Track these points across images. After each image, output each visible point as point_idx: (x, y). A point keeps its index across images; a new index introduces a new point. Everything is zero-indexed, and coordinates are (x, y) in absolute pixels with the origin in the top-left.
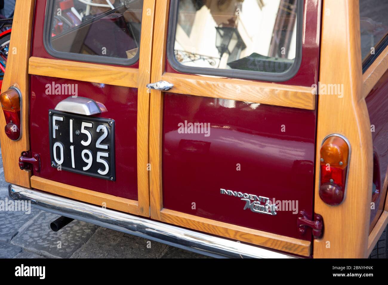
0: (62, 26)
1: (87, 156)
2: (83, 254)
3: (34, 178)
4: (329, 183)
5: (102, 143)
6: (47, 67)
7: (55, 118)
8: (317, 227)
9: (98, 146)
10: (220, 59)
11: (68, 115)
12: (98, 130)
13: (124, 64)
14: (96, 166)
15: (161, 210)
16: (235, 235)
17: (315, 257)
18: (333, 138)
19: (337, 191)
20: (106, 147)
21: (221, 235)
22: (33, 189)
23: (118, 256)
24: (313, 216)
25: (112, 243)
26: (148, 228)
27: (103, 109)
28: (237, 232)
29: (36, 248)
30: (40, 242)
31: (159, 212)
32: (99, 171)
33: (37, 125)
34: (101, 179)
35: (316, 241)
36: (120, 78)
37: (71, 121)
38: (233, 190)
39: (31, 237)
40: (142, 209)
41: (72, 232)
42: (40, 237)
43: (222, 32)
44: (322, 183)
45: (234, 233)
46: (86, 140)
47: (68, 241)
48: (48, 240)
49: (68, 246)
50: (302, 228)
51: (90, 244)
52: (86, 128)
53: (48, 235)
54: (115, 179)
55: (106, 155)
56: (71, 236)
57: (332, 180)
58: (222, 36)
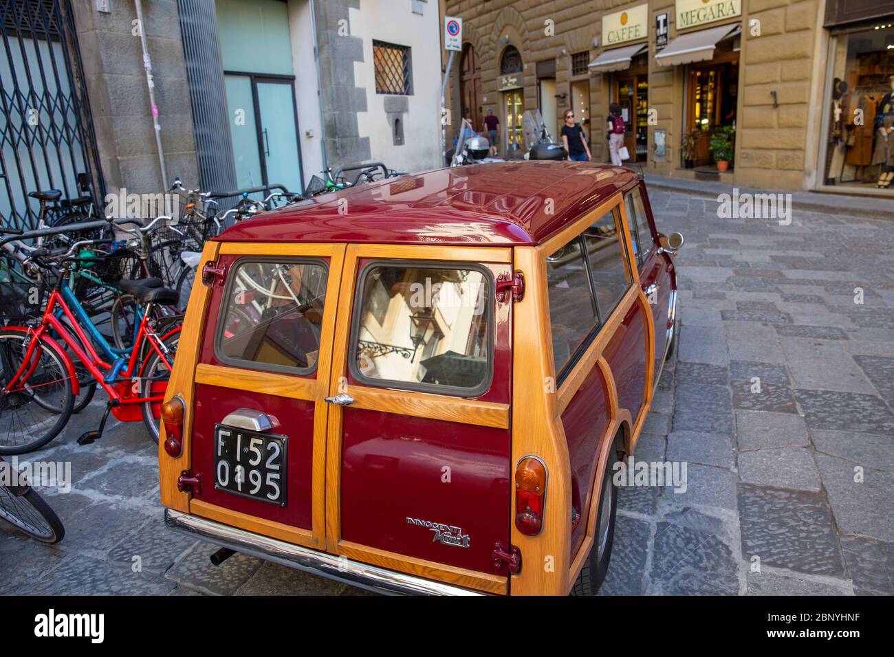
0: (239, 323)
1: (255, 477)
2: (248, 591)
3: (194, 501)
4: (525, 511)
5: (273, 462)
6: (216, 375)
7: (221, 433)
8: (515, 562)
9: (268, 466)
10: (415, 351)
11: (235, 431)
12: (269, 448)
13: (301, 374)
14: (266, 489)
15: (339, 542)
16: (423, 572)
17: (512, 595)
18: (529, 460)
19: (535, 520)
20: (277, 467)
21: (407, 571)
22: (192, 514)
23: (290, 593)
24: (510, 549)
25: (283, 577)
26: (323, 563)
27: (276, 423)
28: (425, 568)
29: (193, 583)
30: (199, 576)
31: (336, 544)
32: (269, 496)
33: (201, 436)
34: (271, 505)
35: (513, 577)
36: (296, 390)
37: (239, 436)
38: (421, 519)
39: (189, 570)
40: (317, 541)
41: (236, 564)
42: (199, 569)
43: (417, 322)
44: (518, 512)
45: (422, 569)
46: (255, 459)
47: (231, 574)
48: (208, 574)
49: (232, 581)
50: (497, 561)
51: (257, 579)
52: (255, 445)
53: (209, 567)
54: (286, 505)
55: (277, 476)
56: (235, 568)
57: (528, 508)
58: (417, 326)
